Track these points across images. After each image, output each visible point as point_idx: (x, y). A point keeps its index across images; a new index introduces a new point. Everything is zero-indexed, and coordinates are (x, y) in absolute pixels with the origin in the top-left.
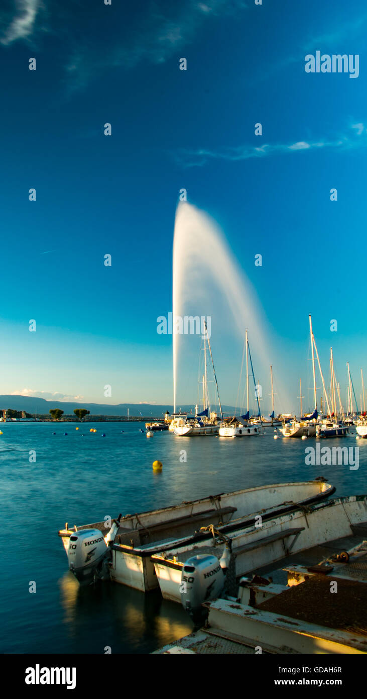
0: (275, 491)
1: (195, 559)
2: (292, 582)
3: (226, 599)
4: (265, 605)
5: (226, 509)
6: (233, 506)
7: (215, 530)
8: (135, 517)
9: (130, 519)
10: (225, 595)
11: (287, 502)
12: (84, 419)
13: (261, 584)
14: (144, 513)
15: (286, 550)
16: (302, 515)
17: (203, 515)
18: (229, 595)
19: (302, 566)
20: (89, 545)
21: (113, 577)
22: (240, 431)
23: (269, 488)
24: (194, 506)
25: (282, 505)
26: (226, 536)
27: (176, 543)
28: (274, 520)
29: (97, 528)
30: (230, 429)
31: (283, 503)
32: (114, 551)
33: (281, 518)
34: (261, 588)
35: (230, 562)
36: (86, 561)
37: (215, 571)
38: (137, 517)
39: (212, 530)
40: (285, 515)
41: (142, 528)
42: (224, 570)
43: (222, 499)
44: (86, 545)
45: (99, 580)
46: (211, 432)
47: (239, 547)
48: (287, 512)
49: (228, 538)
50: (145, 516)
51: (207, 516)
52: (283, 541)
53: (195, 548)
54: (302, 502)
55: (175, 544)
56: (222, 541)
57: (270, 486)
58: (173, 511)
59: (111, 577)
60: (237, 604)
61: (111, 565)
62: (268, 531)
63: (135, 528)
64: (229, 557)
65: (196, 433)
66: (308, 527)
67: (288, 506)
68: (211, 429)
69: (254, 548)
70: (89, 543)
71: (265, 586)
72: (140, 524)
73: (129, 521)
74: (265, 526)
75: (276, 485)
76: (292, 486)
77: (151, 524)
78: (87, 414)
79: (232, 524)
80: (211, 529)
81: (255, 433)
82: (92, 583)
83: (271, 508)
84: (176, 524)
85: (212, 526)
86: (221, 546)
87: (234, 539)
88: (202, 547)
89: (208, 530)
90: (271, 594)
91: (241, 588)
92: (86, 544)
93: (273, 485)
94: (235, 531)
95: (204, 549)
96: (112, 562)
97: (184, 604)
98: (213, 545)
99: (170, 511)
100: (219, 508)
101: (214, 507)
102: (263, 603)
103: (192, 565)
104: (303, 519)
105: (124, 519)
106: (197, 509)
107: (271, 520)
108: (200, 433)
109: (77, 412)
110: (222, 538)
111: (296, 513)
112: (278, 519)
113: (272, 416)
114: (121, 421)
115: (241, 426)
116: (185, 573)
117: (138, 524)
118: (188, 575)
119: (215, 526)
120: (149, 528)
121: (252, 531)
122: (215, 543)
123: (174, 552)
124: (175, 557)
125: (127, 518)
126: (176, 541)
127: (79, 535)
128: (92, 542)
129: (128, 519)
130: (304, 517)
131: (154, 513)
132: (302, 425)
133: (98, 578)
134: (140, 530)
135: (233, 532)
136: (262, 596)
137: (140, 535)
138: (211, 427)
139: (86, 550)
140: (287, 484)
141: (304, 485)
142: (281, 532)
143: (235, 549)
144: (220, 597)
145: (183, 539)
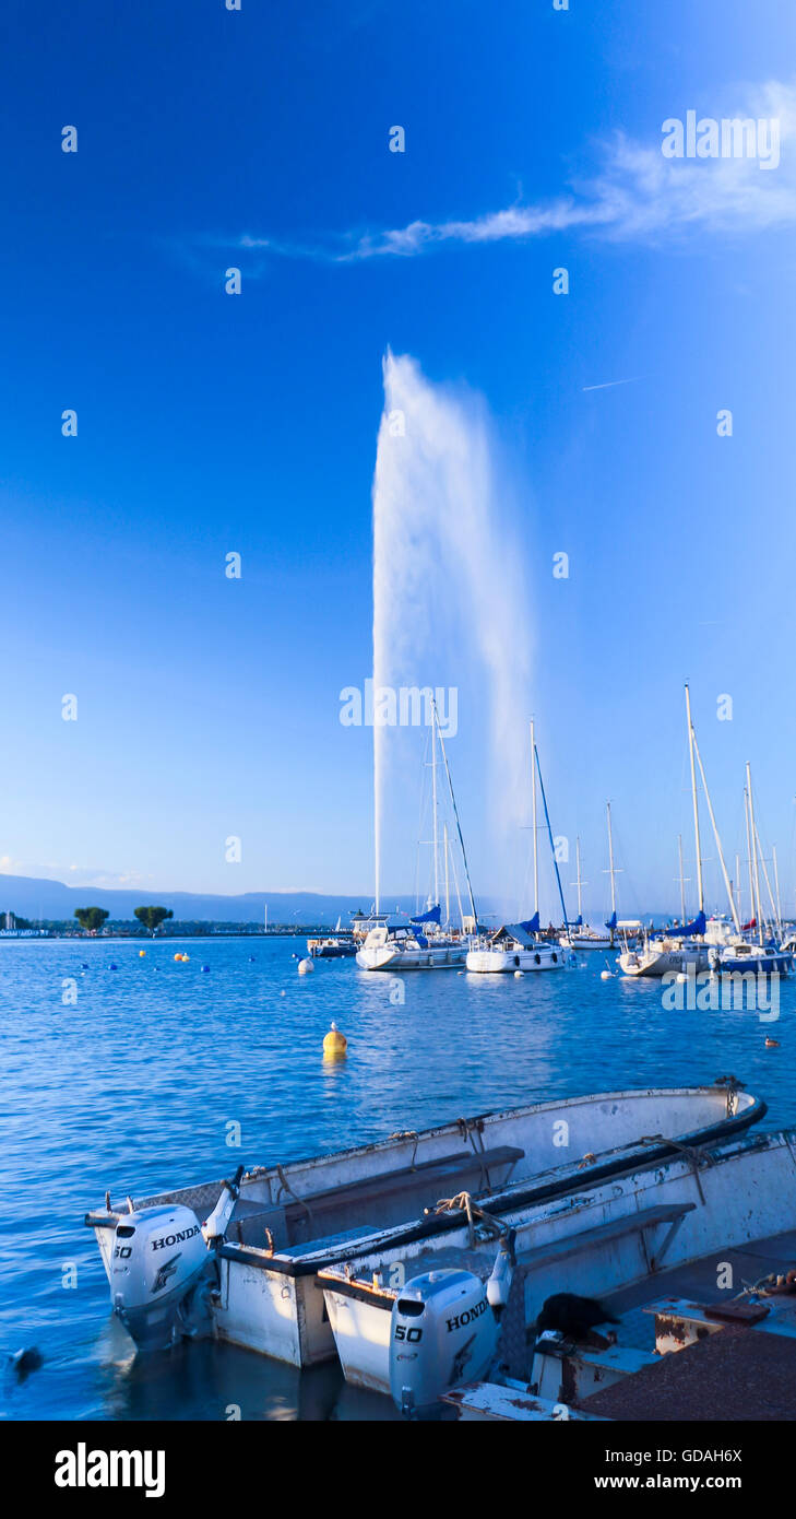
0: (615, 1108)
1: (425, 1281)
2: (666, 1345)
3: (501, 1383)
4: (598, 1402)
5: (497, 1151)
6: (513, 1145)
7: (473, 1206)
8: (275, 1173)
9: (263, 1177)
10: (499, 1376)
11: (647, 1138)
12: (160, 931)
13: (590, 1348)
14: (298, 1163)
15: (649, 1260)
16: (687, 1170)
17: (441, 1168)
18: (509, 1376)
19: (690, 1303)
20: (163, 1246)
21: (219, 1329)
22: (517, 960)
23: (599, 1101)
24: (419, 1145)
25: (636, 1144)
26: (501, 1222)
27: (379, 1240)
28: (620, 1183)
29: (183, 1204)
30: (491, 954)
31: (637, 1139)
32: (224, 1262)
33: (637, 1178)
34: (589, 1358)
35: (511, 1288)
36: (155, 1290)
37: (473, 1313)
38: (280, 1173)
39: (467, 1207)
40: (646, 1170)
41: (293, 1201)
42: (498, 1309)
43: (486, 1127)
44: (155, 1248)
45: (186, 1339)
46: (446, 961)
47: (534, 1251)
48: (649, 1164)
49: (506, 1226)
50: (299, 1171)
51: (451, 1169)
52: (642, 1238)
53: (426, 1252)
54: (684, 1137)
55: (375, 1243)
56: (491, 1235)
57: (603, 1096)
58: (370, 1158)
59: (215, 1329)
60: (531, 1398)
61: (216, 1298)
62: (604, 1211)
63: (274, 1200)
64: (509, 1277)
65: (410, 963)
66: (704, 1202)
67: (650, 1149)
68: (447, 953)
69: (569, 1254)
70: (163, 1243)
71: (597, 1353)
72: (288, 1190)
73: (262, 1184)
74: (598, 1198)
75: (618, 1095)
76: (656, 1096)
77: (314, 1190)
78: (166, 917)
79: (516, 1191)
80: (464, 1205)
81: (553, 965)
82: (170, 1345)
83: (610, 1152)
84: (372, 1191)
85: (465, 1196)
86: (490, 1246)
87: (522, 1230)
88: (443, 1249)
89: (456, 1204)
90: (613, 1372)
91: (538, 1358)
92: (155, 1243)
93: (612, 1095)
94: (524, 1209)
95: (447, 1257)
96: (219, 1289)
97: (398, 1398)
98: (468, 1245)
99: (361, 1156)
100: (479, 1150)
101: (467, 1148)
102: (593, 1396)
103: (418, 1297)
104: (691, 1181)
105: (249, 1178)
106: (428, 1152)
107: (610, 1182)
108: (417, 964)
109: (142, 914)
110: (491, 1228)
111: (671, 1167)
112: (629, 1180)
113: (612, 925)
114: (249, 935)
115: (518, 947)
116: (399, 1316)
117: (283, 1191)
118: (408, 1322)
119: (475, 1197)
120: (308, 1201)
121: (564, 1209)
122: (474, 1240)
123: (373, 1261)
124: (375, 1277)
125: (255, 1177)
126: (379, 1235)
127: (138, 1221)
128: (171, 1241)
129: (259, 1178)
130: (693, 1177)
131: (323, 1162)
132: (667, 948)
133: (183, 1332)
134: (287, 1207)
135: (519, 1211)
136: (593, 1378)
137: (287, 1217)
138: (445, 950)
139: (155, 1260)
140: (645, 1093)
141: (687, 1095)
142: (635, 1215)
143: (522, 1254)
144: (486, 1379)
145: (394, 1229)
